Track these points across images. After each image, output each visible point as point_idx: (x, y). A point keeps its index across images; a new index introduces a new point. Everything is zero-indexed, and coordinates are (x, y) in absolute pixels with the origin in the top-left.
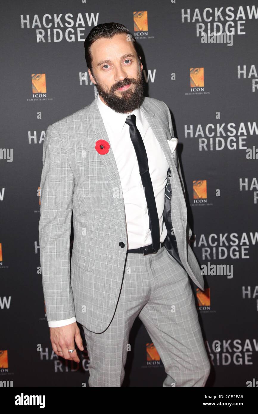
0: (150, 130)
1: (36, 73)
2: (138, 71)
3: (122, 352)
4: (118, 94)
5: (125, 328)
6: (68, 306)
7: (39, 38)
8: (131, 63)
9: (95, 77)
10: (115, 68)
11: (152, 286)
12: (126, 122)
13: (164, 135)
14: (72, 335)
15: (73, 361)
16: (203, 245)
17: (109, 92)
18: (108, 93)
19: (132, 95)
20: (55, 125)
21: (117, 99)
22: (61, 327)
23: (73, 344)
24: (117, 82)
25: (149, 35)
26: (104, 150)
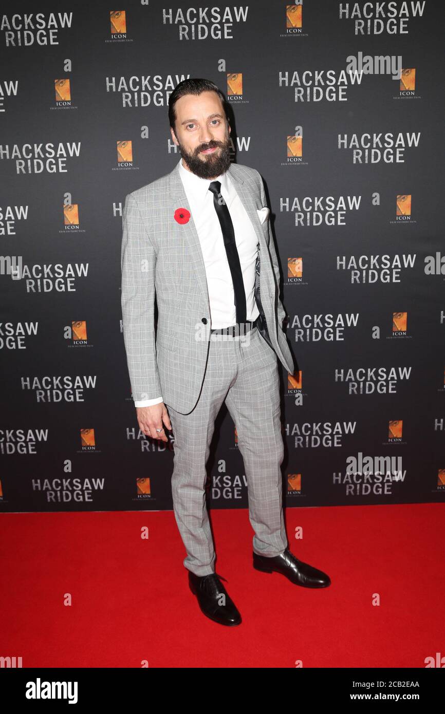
0: (238, 199)
1: (121, 140)
2: (226, 133)
3: (206, 434)
4: (202, 157)
5: (210, 410)
6: (155, 385)
7: (126, 101)
8: (219, 124)
9: (178, 138)
10: (200, 129)
11: (240, 369)
12: (210, 189)
13: (253, 205)
14: (159, 415)
15: (161, 440)
16: (296, 327)
17: (192, 154)
18: (191, 156)
19: (217, 159)
20: (134, 194)
21: (200, 162)
22: (148, 407)
23: (161, 423)
24: (201, 144)
25: (243, 100)
26: (185, 218)
